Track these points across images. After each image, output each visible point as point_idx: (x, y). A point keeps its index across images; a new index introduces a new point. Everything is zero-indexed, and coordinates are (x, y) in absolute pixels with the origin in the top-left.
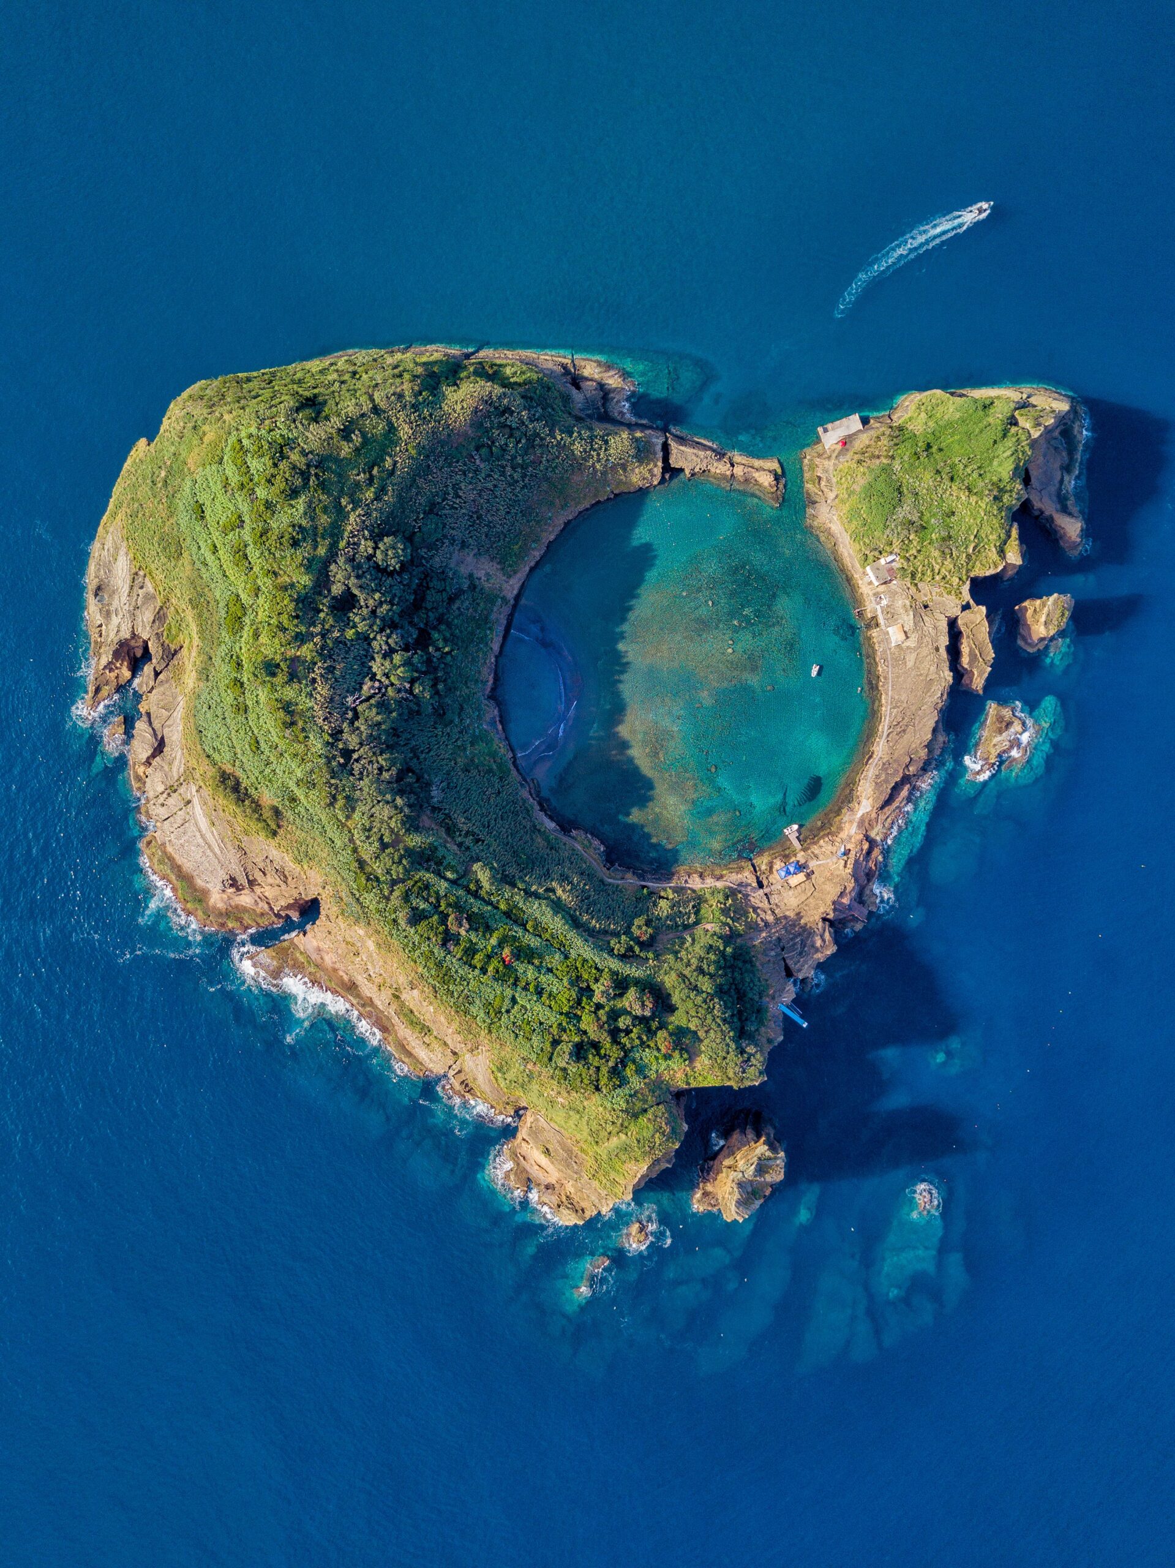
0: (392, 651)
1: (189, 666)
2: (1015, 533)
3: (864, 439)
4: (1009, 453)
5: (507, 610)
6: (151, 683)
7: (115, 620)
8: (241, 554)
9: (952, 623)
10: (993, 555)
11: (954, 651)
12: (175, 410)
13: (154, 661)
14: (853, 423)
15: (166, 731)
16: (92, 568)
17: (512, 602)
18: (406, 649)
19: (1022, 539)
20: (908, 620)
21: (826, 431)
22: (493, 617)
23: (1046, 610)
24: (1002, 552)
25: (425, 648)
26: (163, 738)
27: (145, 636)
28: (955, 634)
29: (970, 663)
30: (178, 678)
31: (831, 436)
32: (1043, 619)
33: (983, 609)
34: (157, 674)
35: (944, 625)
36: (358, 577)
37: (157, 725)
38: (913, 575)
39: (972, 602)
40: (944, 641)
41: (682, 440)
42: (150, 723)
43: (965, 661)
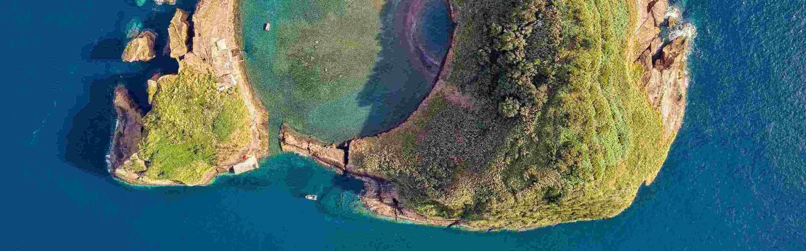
0: (513, 51)
1: (631, 50)
2: (151, 98)
3: (232, 159)
4: (151, 145)
5: (443, 73)
6: (652, 43)
7: (671, 80)
8: (599, 113)
9: (190, 49)
10: (164, 87)
11: (191, 33)
12: (629, 201)
13: (651, 56)
14: (239, 169)
15: (646, 16)
16: (682, 112)
17: (440, 77)
18: (504, 52)
19: (147, 95)
20: (215, 53)
21: (254, 166)
22: (451, 70)
23: (137, 53)
24: (159, 87)
25: (493, 51)
26: (648, 11)
27: (655, 70)
28: (189, 43)
29: (182, 25)
30: (637, 45)
31: (251, 163)
32: (139, 49)
33: (172, 56)
34: (649, 48)
35: (195, 47)
36: (531, 94)
37: (652, 19)
38: (210, 78)
39: (178, 60)
40: (196, 39)
41: (337, 165)
42: (655, 20)
43: (185, 27)
